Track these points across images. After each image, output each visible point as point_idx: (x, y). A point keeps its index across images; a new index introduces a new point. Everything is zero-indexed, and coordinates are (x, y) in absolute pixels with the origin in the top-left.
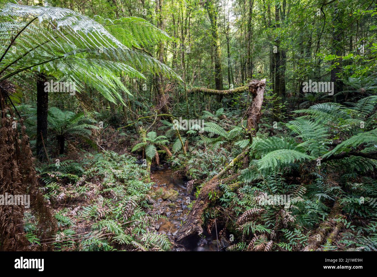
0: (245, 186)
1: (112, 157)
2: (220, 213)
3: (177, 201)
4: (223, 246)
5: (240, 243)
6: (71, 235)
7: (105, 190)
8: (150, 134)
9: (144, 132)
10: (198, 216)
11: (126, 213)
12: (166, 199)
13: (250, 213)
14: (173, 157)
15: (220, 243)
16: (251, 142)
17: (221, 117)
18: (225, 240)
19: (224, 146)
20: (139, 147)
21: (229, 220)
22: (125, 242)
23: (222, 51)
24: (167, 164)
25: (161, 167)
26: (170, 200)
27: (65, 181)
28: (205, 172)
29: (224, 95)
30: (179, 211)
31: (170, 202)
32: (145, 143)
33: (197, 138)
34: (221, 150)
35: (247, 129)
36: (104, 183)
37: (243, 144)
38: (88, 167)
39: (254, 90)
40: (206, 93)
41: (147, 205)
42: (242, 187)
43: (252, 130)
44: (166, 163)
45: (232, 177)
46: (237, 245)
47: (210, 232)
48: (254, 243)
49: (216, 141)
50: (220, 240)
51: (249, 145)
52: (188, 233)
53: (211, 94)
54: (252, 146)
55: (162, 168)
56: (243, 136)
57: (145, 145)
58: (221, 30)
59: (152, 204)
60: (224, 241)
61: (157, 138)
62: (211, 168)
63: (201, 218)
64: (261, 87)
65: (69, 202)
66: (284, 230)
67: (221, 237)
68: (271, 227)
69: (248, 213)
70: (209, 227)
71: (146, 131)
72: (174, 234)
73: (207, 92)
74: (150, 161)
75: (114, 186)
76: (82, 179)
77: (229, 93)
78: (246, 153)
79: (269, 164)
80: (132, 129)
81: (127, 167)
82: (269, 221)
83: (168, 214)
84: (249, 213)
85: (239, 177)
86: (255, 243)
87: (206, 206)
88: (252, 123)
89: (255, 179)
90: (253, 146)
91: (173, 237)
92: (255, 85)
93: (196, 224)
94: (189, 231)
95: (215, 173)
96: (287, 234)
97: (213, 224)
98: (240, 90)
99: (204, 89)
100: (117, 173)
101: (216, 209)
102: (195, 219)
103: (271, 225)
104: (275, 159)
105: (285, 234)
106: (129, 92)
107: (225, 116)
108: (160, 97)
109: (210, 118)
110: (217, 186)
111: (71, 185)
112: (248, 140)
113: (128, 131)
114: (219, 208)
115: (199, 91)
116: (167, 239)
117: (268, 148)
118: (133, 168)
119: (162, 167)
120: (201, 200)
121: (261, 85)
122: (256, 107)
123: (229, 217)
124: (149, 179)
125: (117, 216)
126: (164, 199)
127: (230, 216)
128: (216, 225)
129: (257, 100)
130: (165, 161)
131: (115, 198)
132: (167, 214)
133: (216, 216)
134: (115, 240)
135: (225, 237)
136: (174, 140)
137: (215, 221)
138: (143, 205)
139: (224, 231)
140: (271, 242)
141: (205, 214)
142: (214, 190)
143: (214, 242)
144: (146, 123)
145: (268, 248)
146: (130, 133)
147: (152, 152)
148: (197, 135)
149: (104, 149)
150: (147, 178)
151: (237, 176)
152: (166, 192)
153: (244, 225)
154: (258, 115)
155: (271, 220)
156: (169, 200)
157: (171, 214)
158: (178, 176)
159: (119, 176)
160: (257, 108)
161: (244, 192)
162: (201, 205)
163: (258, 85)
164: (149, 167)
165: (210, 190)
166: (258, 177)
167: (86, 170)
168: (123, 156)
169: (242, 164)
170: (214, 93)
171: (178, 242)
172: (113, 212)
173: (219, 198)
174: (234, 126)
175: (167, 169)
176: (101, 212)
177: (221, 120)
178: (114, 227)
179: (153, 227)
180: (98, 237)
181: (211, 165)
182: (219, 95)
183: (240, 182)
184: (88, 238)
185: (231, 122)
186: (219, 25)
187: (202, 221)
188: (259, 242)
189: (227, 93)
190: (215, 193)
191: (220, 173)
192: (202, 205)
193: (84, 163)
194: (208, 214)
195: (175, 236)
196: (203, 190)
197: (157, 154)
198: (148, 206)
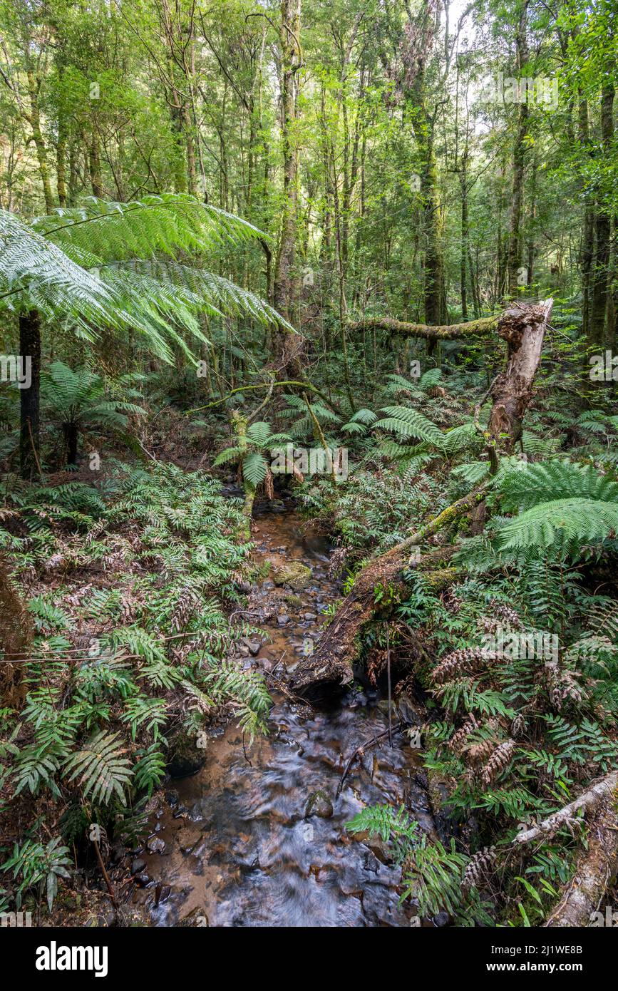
0: (468, 580)
1: (169, 477)
2: (401, 638)
3: (306, 590)
4: (403, 718)
5: (438, 723)
6: (63, 649)
7: (146, 553)
8: (255, 426)
9: (242, 422)
10: (346, 639)
11: (177, 614)
12: (282, 584)
13: (464, 659)
14: (307, 484)
15: (397, 709)
16: (494, 470)
17: (432, 392)
18: (410, 706)
19: (430, 469)
20: (230, 457)
21: (423, 659)
22: (163, 685)
23: (447, 216)
24: (293, 498)
25: (278, 504)
26: (291, 588)
27: (69, 527)
28: (374, 533)
29: (440, 337)
30: (308, 615)
31: (291, 591)
32: (244, 449)
33: (368, 441)
34: (421, 479)
35: (487, 435)
36: (144, 538)
37: (473, 471)
38: (116, 499)
39: (511, 332)
40: (394, 332)
41: (234, 596)
42: (462, 582)
43: (502, 436)
44: (290, 496)
45: (437, 553)
46: (431, 728)
47: (375, 680)
48: (467, 737)
49: (414, 454)
50: (397, 704)
51: (488, 477)
52: (320, 675)
53: (406, 334)
54: (495, 479)
55: (282, 509)
56: (477, 450)
57: (244, 454)
58: (447, 163)
59: (246, 592)
60: (406, 706)
61: (274, 437)
62: (391, 522)
63: (352, 644)
64: (533, 325)
65: (71, 573)
66: (552, 718)
67: (399, 696)
68: (519, 703)
69: (458, 658)
70: (372, 667)
71: (246, 421)
72: (290, 670)
73: (395, 330)
74: (253, 491)
75: (165, 546)
76: (99, 526)
77: (452, 334)
78: (479, 497)
79: (530, 538)
80: (219, 412)
81: (197, 504)
82: (515, 687)
83: (282, 619)
84: (461, 658)
85: (455, 555)
86: (471, 736)
87: (367, 616)
88: (503, 419)
89: (497, 566)
90: (499, 480)
91: (287, 676)
92: (517, 321)
93: (341, 656)
94: (323, 670)
95: (397, 538)
96: (557, 730)
97: (382, 661)
98: (481, 328)
99: (388, 320)
100: (174, 516)
101: (393, 628)
102: (338, 643)
103: (520, 697)
104: (548, 525)
105: (551, 728)
106: (202, 335)
107: (443, 390)
108: (284, 341)
109: (403, 392)
110: (398, 573)
111: (78, 535)
112: (488, 462)
113: (211, 416)
114: (400, 626)
115: (378, 326)
116: (262, 685)
117: (540, 489)
118: (212, 505)
119: (280, 505)
120: (356, 601)
121: (532, 320)
122: (519, 376)
123: (423, 652)
124: (247, 534)
125: (159, 619)
126: (278, 582)
127: (425, 650)
128: (389, 667)
129: (524, 358)
130: (290, 492)
131: (163, 572)
132: (280, 621)
133: (391, 644)
134: (143, 675)
135: (410, 697)
136: (312, 444)
137: (387, 655)
138: (225, 594)
139: (408, 683)
140: (511, 745)
141: (363, 637)
142: (388, 582)
143: (382, 704)
144: (253, 399)
145: (497, 759)
146: (215, 420)
147: (256, 470)
148: (369, 435)
149: (153, 458)
150: (243, 529)
151: (452, 553)
152: (283, 567)
153: (448, 686)
154: (523, 397)
155: (521, 683)
156: (288, 586)
157: (288, 621)
158: (315, 531)
159: (177, 522)
160: (521, 379)
161: (467, 596)
162: (356, 612)
163: (525, 321)
164: (250, 505)
165: (379, 579)
166: (507, 561)
167: (110, 507)
168: (193, 476)
169: (470, 523)
170: (414, 332)
171: (297, 692)
172: (153, 608)
173: (399, 601)
174: (467, 417)
175: (292, 511)
176: (127, 606)
177: (431, 398)
178: (144, 645)
179: (245, 645)
180: (116, 661)
181: (392, 517)
182: (426, 337)
183: (458, 570)
184: (95, 660)
185: (459, 405)
186: (441, 152)
187: (356, 650)
188: (480, 736)
189: (446, 332)
190: (391, 589)
191: (408, 540)
192: (358, 613)
193: (108, 490)
194: (372, 637)
195: (291, 674)
196: (362, 577)
197: (269, 477)
198: (237, 597)
